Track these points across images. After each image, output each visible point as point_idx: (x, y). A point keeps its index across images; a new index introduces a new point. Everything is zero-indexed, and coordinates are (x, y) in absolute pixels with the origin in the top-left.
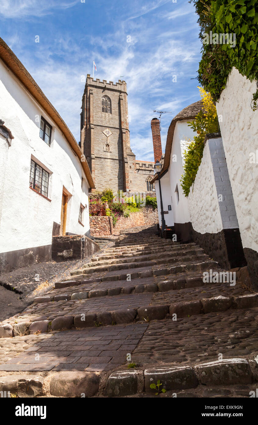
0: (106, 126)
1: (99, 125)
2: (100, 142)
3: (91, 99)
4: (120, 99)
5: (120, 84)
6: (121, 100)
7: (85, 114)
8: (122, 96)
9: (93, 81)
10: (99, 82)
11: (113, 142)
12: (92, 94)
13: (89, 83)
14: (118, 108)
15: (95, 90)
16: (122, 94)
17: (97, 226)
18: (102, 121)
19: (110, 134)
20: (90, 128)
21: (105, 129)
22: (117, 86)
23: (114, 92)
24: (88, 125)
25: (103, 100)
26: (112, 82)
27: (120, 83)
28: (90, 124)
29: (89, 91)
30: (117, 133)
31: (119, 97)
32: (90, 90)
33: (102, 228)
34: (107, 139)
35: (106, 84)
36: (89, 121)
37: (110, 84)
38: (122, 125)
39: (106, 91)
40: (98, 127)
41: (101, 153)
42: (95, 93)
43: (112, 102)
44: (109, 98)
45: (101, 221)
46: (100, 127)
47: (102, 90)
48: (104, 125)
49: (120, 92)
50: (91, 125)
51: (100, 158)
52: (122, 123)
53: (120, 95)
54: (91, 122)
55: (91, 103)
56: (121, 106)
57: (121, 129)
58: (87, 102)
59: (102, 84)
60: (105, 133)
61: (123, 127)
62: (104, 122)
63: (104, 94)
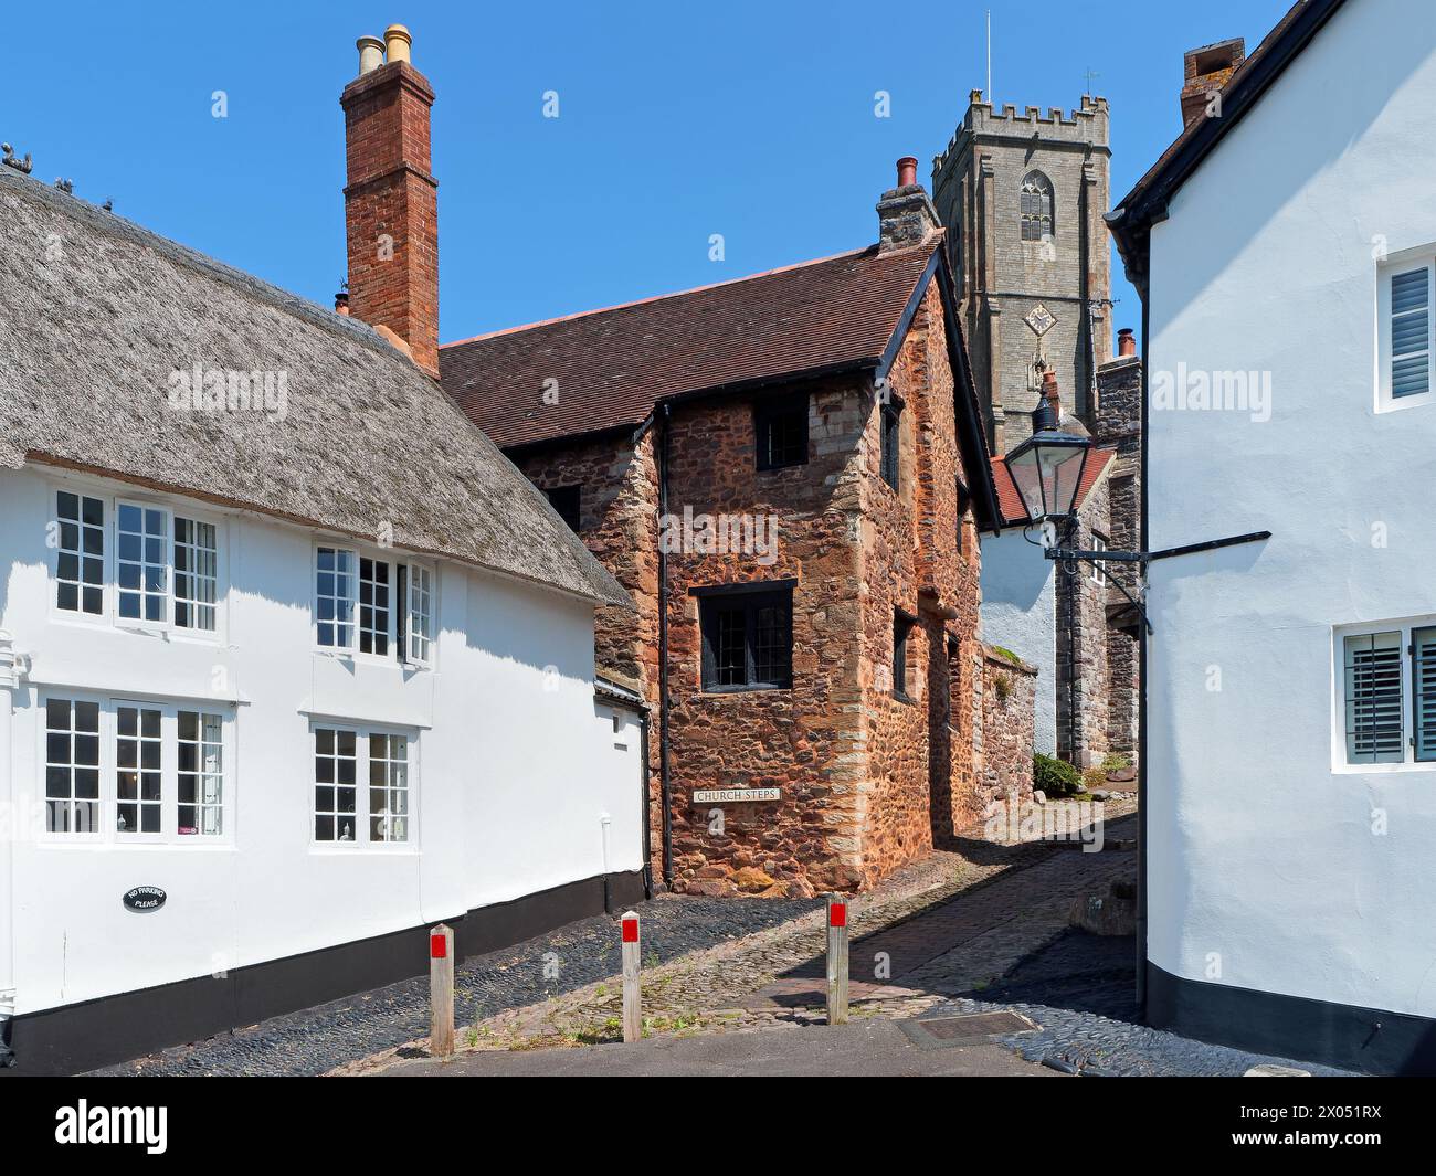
0: (1036, 292)
1: (1012, 291)
2: (1016, 356)
3: (988, 195)
4: (1085, 184)
5: (1087, 116)
6: (1090, 188)
7: (967, 255)
8: (1091, 166)
9: (991, 117)
10: (1015, 119)
11: (1058, 354)
12: (991, 175)
13: (978, 131)
14: (1076, 220)
15: (998, 154)
16: (1095, 157)
18: (1021, 278)
19: (1049, 325)
20: (987, 313)
21: (1033, 307)
22: (1075, 124)
23: (1067, 155)
24: (978, 300)
25: (1025, 190)
26: (1058, 113)
27: (1087, 110)
28: (984, 296)
29: (980, 162)
30: (1072, 316)
31: (1083, 172)
32: (983, 157)
34: (1039, 344)
35: (1038, 121)
36: (983, 282)
37: (1052, 122)
38: (1090, 287)
39: (1038, 153)
40: (1012, 303)
41: (1019, 397)
42: (998, 165)
43: (1056, 196)
44: (1047, 183)
46: (1015, 302)
47: (1024, 152)
48: (1029, 294)
49: (1086, 149)
50: (989, 299)
51: (1017, 413)
52: (1091, 278)
53: (1084, 165)
54: (989, 290)
55: (989, 210)
56: (1090, 212)
57: (1084, 301)
58: (971, 208)
59: (1024, 125)
60: (1032, 323)
61: (1093, 295)
62: (1030, 279)
63: (1029, 168)
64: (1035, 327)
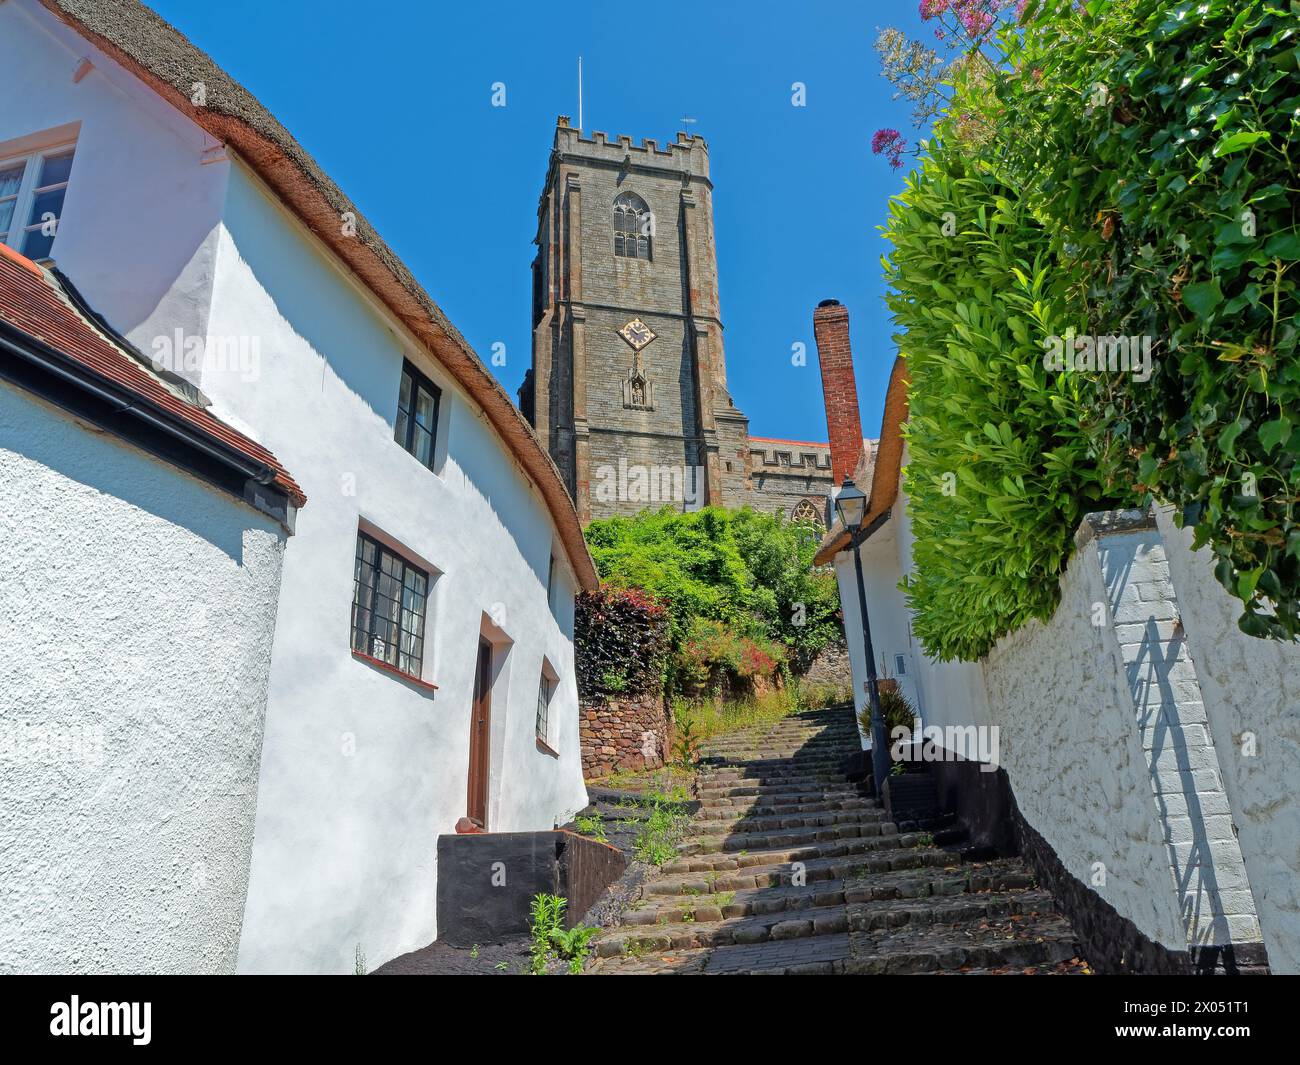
0: (632, 306)
1: (604, 304)
2: (609, 370)
3: (574, 208)
4: (683, 206)
5: (683, 148)
6: (688, 211)
7: (552, 267)
8: (690, 192)
9: (579, 141)
11: (659, 370)
12: (578, 190)
13: (564, 150)
14: (676, 239)
15: (586, 174)
16: (693, 186)
17: (608, 734)
18: (615, 291)
19: (648, 340)
20: (571, 320)
21: (628, 321)
22: (671, 155)
23: (663, 181)
24: (562, 309)
25: (619, 209)
26: (651, 143)
27: (683, 144)
28: (568, 304)
29: (567, 179)
30: (678, 332)
31: (681, 196)
32: (569, 174)
33: (626, 742)
34: (636, 359)
35: (630, 148)
36: (567, 292)
37: (646, 151)
38: (693, 304)
39: (630, 177)
40: (603, 315)
41: (612, 415)
42: (586, 184)
44: (642, 204)
45: (621, 714)
46: (608, 314)
47: (617, 174)
48: (623, 307)
49: (686, 178)
50: (573, 307)
51: (610, 432)
52: (693, 295)
53: (682, 191)
54: (574, 297)
55: (574, 222)
56: (689, 232)
57: (688, 317)
58: (557, 221)
59: (616, 151)
60: (628, 337)
61: (696, 311)
62: (624, 293)
63: (622, 189)
64: (632, 341)
